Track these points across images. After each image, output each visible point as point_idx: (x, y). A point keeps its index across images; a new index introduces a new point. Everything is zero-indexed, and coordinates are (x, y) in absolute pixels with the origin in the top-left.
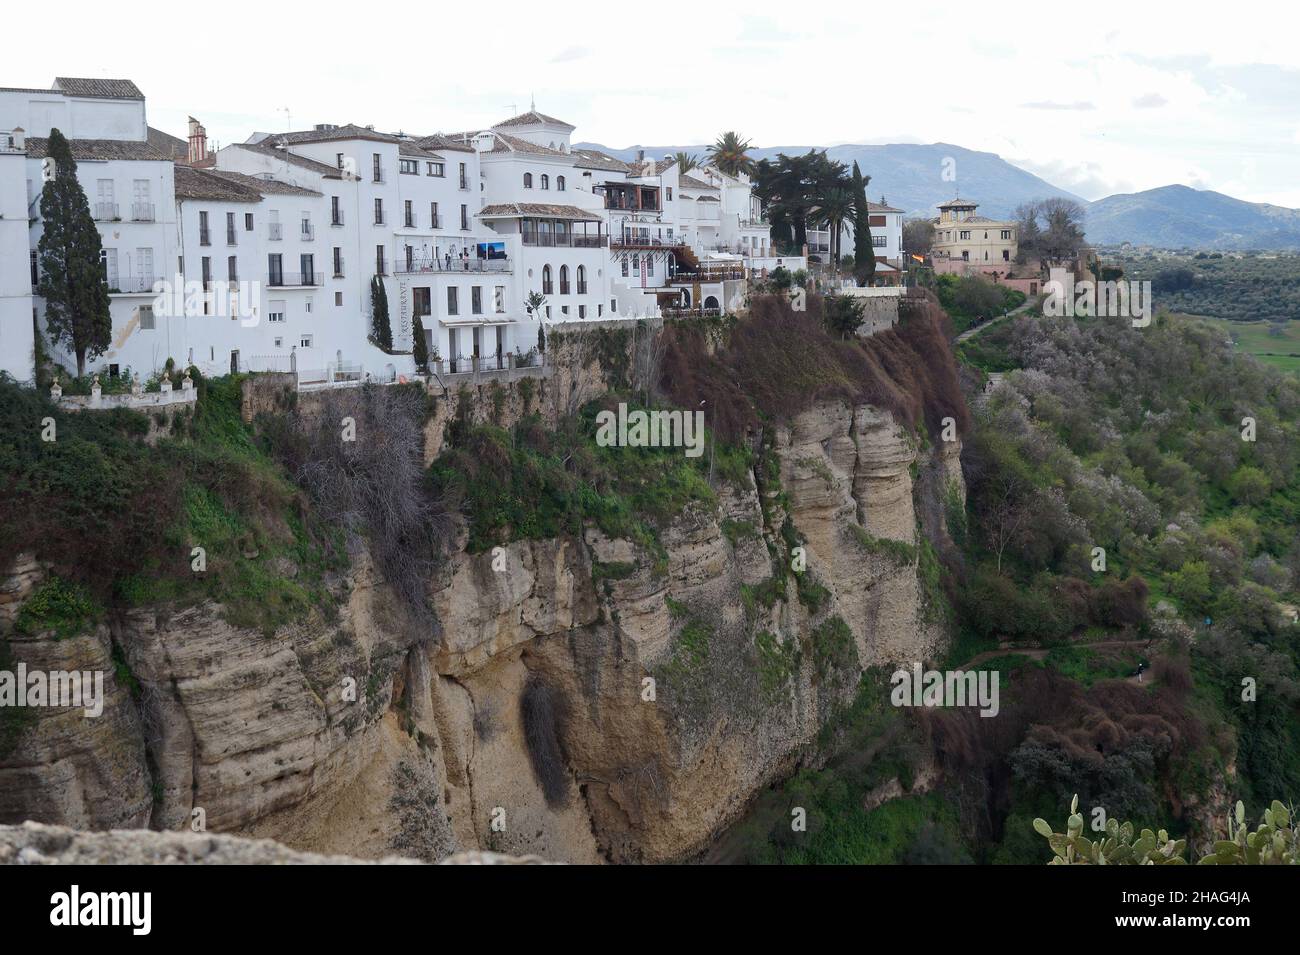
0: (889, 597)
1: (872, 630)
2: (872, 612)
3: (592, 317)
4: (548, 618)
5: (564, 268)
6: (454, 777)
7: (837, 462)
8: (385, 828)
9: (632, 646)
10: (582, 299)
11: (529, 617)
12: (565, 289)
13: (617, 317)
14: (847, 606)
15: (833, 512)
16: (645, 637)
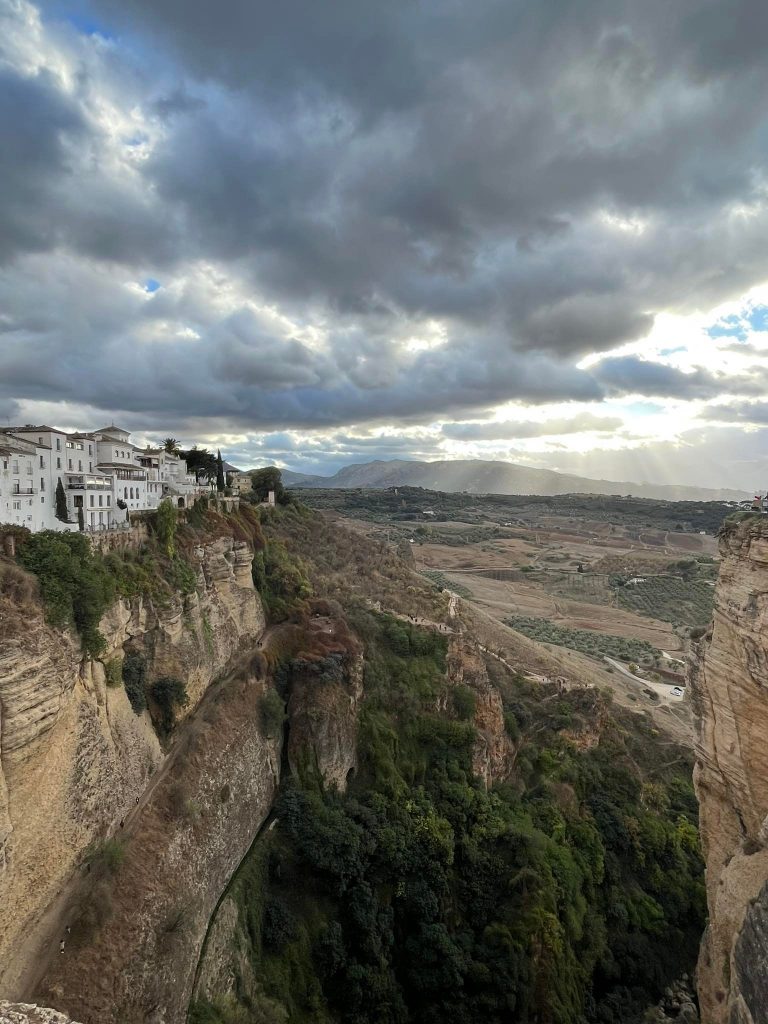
0: (247, 609)
1: (242, 620)
2: (242, 614)
3: (141, 508)
4: (136, 629)
5: (131, 489)
6: (100, 702)
7: (229, 561)
8: (76, 730)
9: (169, 637)
10: (138, 501)
11: (129, 630)
12: (132, 497)
13: (152, 508)
14: (234, 613)
15: (229, 579)
16: (174, 633)
